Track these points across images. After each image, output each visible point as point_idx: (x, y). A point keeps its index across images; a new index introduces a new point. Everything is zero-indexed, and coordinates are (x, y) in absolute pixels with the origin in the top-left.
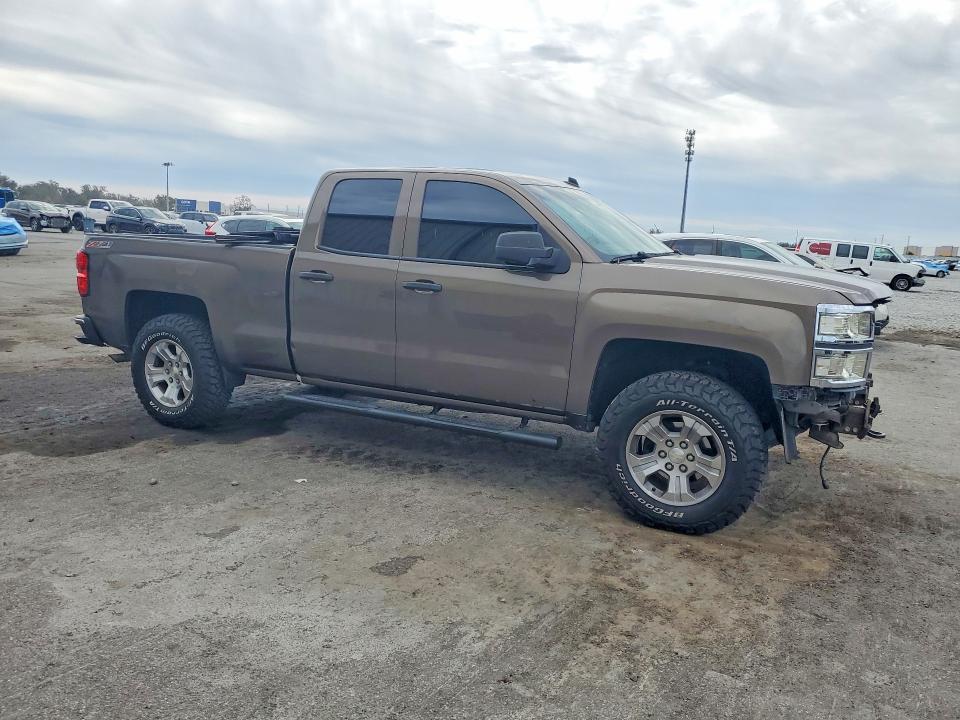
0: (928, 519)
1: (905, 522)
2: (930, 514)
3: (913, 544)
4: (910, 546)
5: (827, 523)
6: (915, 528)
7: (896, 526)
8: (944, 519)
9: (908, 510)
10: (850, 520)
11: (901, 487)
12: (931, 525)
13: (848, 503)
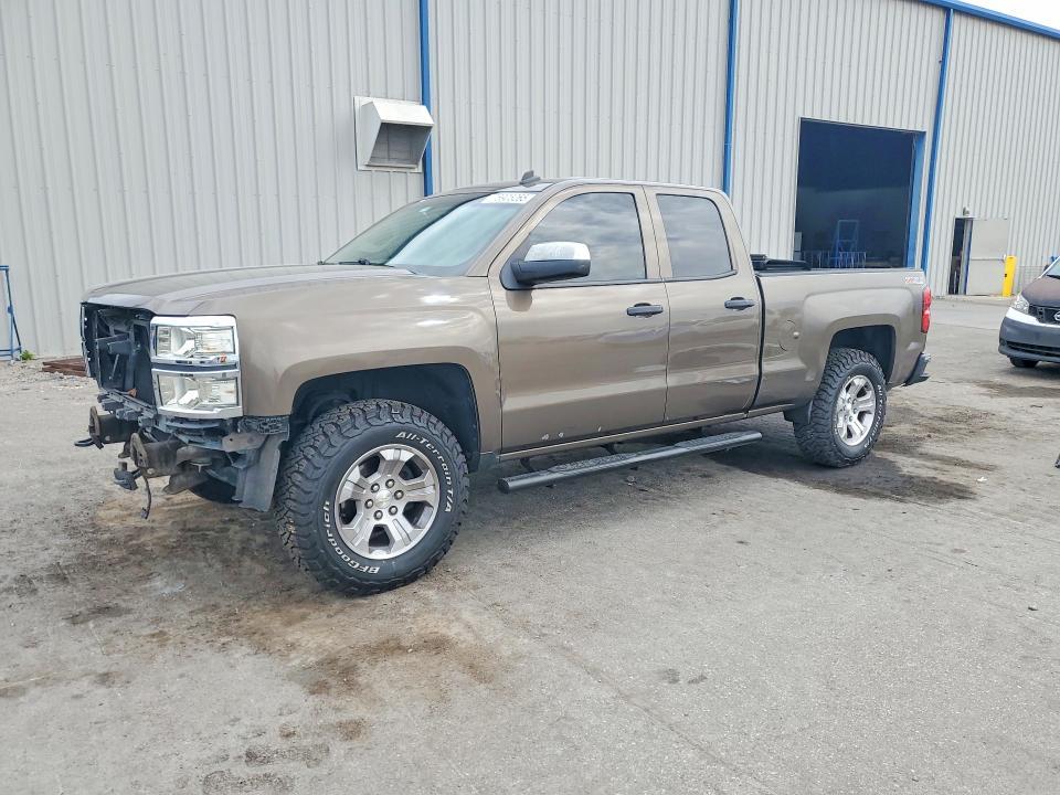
0: (34, 591)
1: (59, 576)
2: (32, 599)
3: (41, 558)
4: (44, 555)
5: (134, 542)
6: (45, 574)
7: (67, 567)
8: (14, 599)
9: (62, 591)
10: (116, 554)
11: (91, 625)
12: (28, 585)
13: (136, 570)
